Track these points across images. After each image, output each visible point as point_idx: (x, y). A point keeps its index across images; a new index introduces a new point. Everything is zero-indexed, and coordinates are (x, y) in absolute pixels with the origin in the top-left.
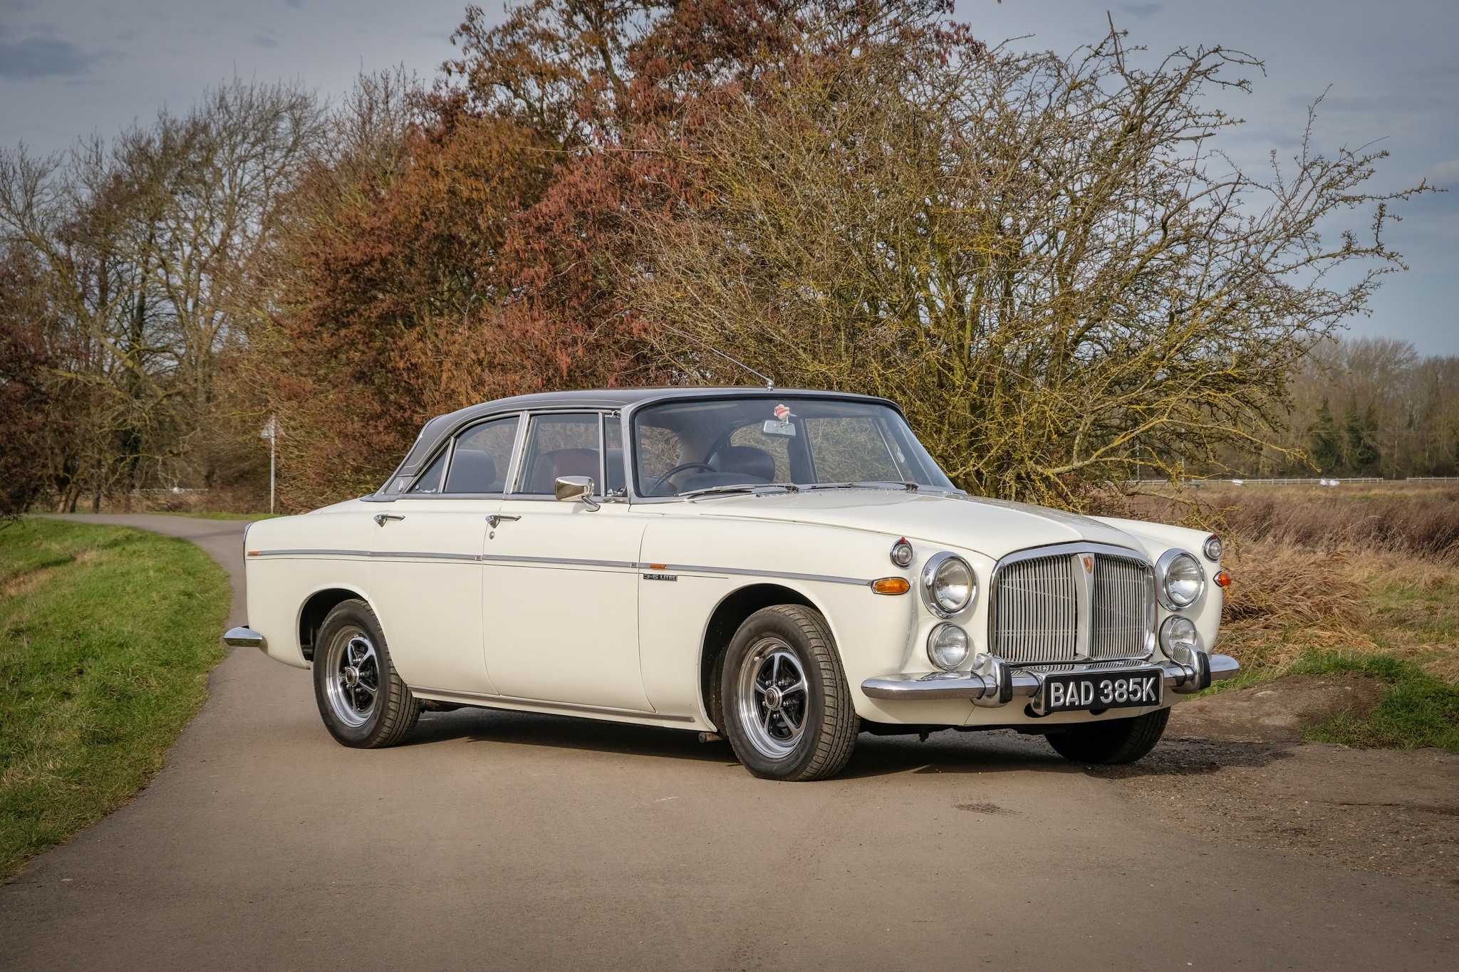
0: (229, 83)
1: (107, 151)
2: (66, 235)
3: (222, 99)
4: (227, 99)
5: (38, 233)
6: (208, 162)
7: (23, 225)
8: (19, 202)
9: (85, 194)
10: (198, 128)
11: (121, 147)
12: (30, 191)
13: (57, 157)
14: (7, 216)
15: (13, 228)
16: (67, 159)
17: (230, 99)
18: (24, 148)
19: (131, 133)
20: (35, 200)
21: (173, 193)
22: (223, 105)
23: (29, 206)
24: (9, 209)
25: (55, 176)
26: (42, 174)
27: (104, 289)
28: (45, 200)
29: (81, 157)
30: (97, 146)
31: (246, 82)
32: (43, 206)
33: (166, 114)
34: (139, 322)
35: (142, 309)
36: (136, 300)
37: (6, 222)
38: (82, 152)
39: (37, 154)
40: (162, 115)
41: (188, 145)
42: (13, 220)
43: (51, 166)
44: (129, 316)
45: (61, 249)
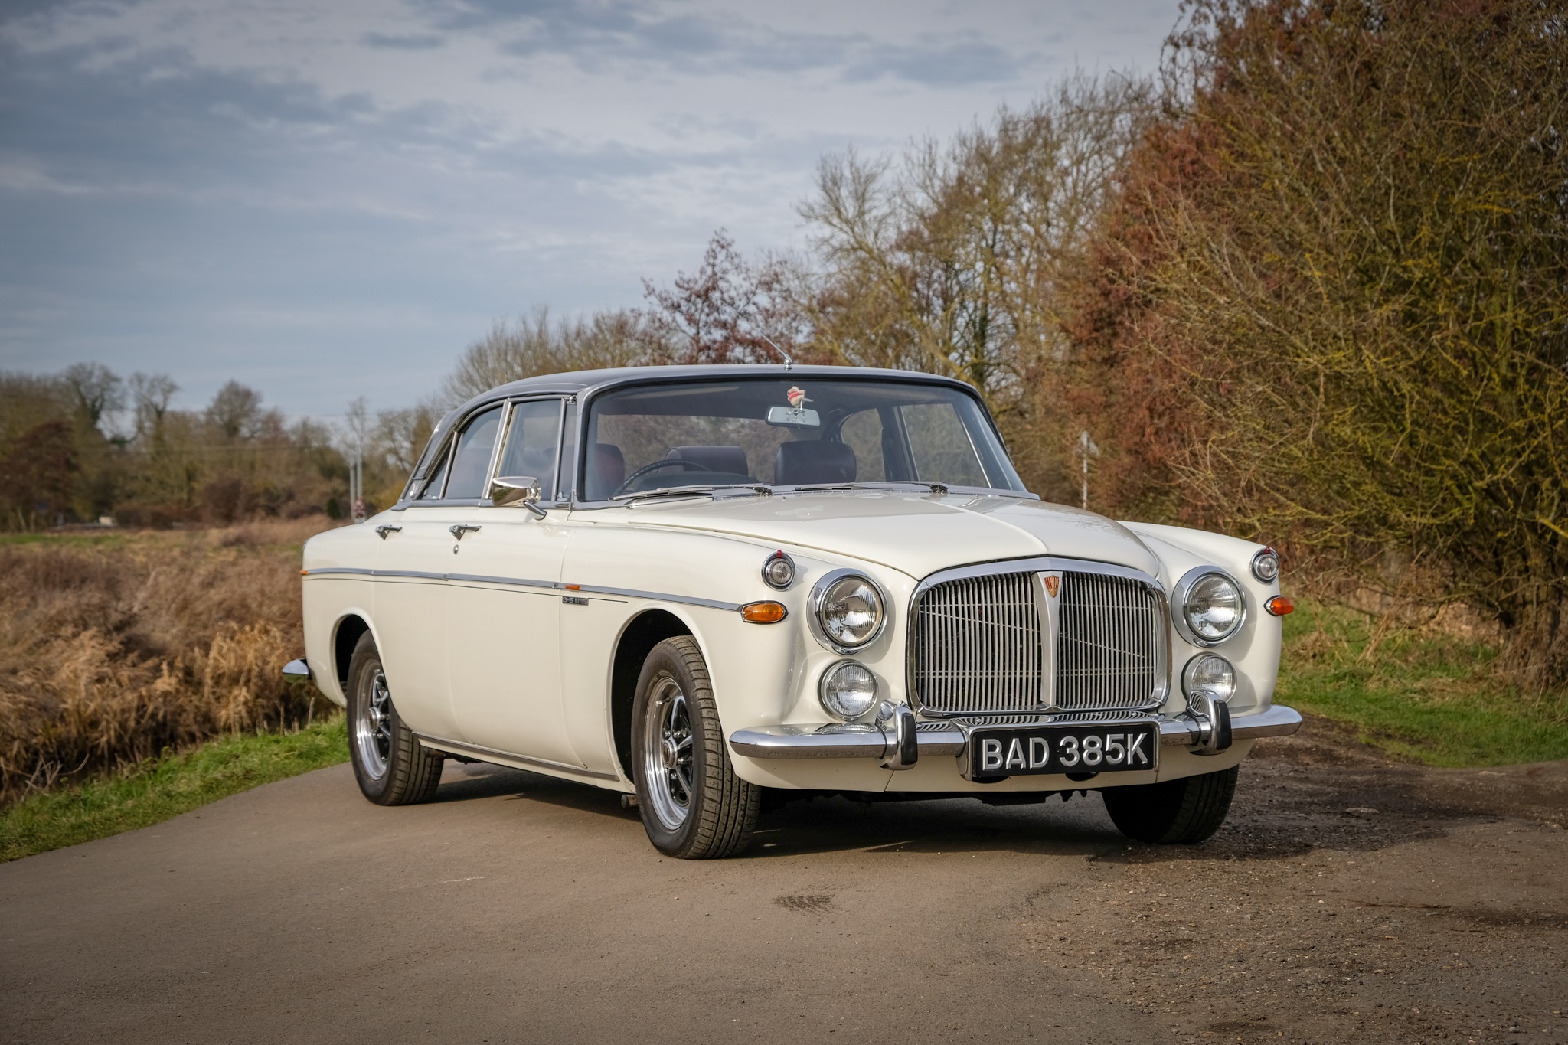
0: (1071, 75)
1: (942, 151)
2: (909, 242)
3: (1064, 93)
4: (1069, 93)
5: (870, 241)
6: (1051, 162)
7: (854, 232)
8: (850, 209)
9: (921, 200)
10: (1041, 123)
11: (955, 147)
12: (861, 198)
13: (884, 159)
14: (838, 224)
15: (844, 236)
17: (1072, 93)
18: (853, 152)
19: (969, 131)
20: (866, 206)
21: (1017, 194)
22: (1065, 100)
23: (861, 214)
24: (840, 215)
25: (886, 179)
26: (871, 178)
27: (947, 298)
28: (878, 207)
29: (914, 159)
30: (930, 147)
31: (1088, 73)
32: (874, 212)
33: (1005, 108)
34: (981, 336)
35: (984, 320)
36: (980, 312)
37: (836, 230)
38: (917, 155)
39: (867, 157)
40: (1001, 110)
41: (1029, 143)
42: (846, 228)
43: (880, 170)
44: (972, 330)
45: (902, 258)
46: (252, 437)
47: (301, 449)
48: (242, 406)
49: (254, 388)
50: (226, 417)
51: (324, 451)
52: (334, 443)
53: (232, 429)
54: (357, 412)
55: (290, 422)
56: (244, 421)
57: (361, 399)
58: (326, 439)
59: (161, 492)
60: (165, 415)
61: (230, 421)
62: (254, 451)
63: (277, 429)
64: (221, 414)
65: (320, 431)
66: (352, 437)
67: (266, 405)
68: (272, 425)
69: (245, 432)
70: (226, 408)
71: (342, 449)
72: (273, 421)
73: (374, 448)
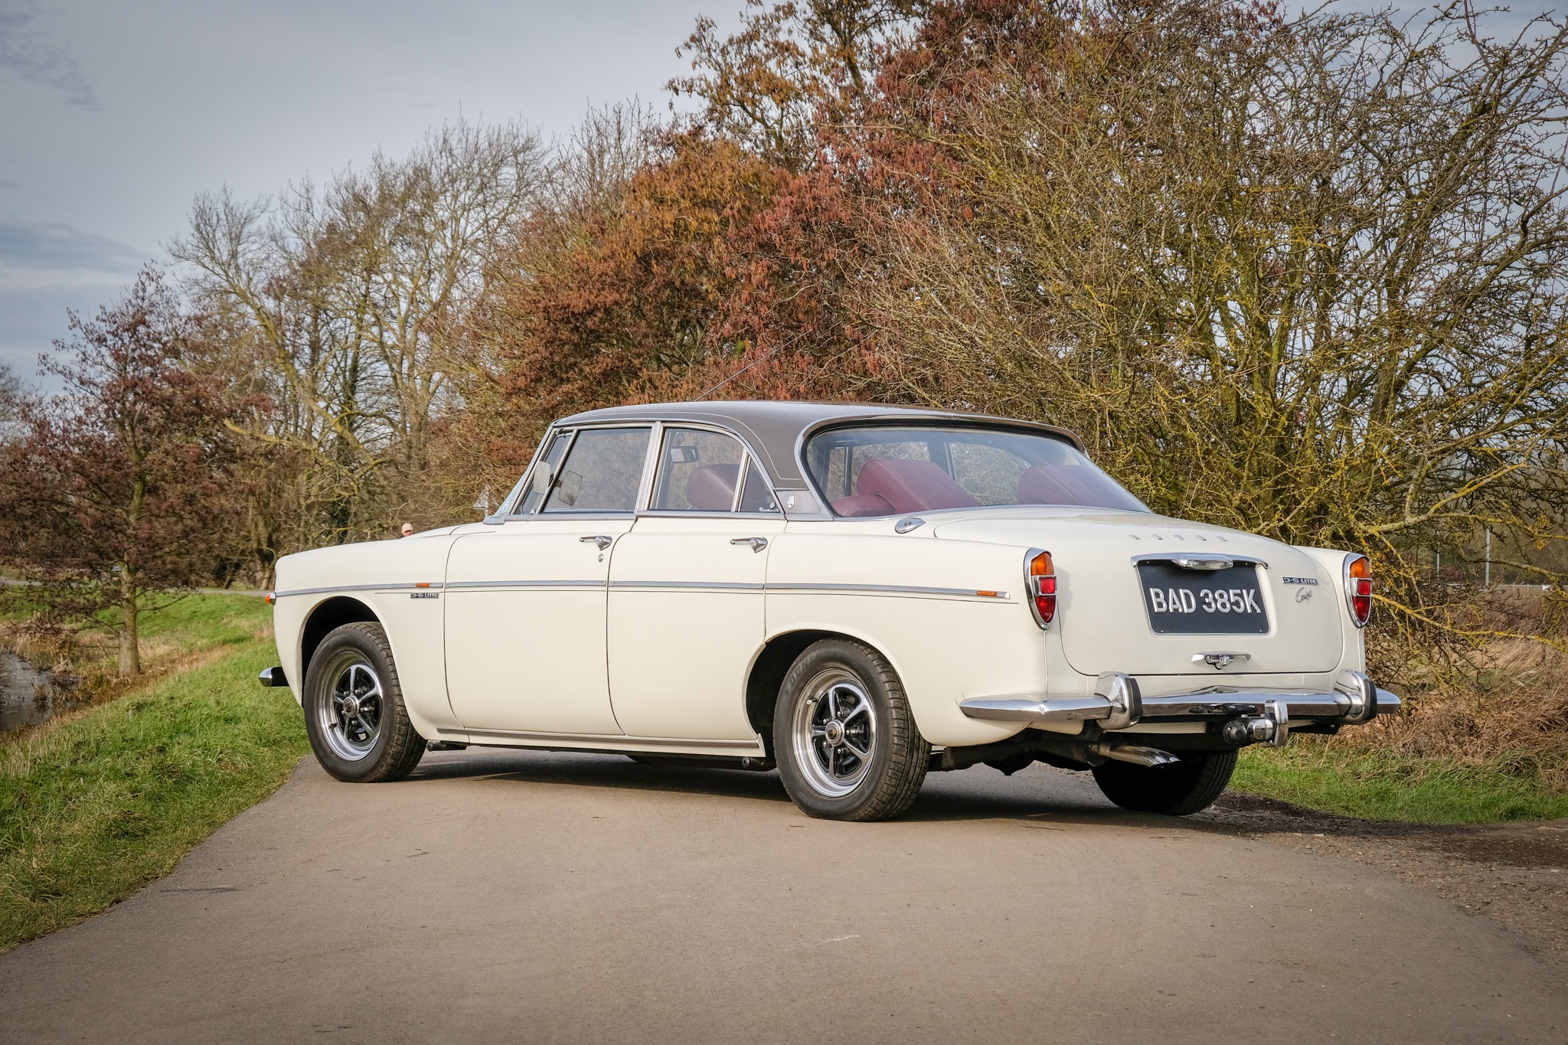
0: (452, 124)
1: (318, 196)
2: (276, 290)
3: (445, 141)
4: (451, 141)
5: (242, 285)
6: (429, 211)
7: (227, 276)
8: (223, 250)
9: (295, 244)
10: (419, 174)
11: (332, 192)
12: (236, 239)
13: (263, 202)
14: (210, 267)
15: (217, 279)
16: (275, 203)
17: (453, 141)
18: (228, 191)
19: (345, 178)
20: (240, 249)
21: (392, 243)
22: (446, 148)
23: (234, 255)
24: (213, 258)
25: (261, 222)
26: (248, 220)
27: (315, 346)
28: (251, 250)
29: (290, 202)
30: (308, 191)
31: (472, 124)
32: (250, 256)
33: (381, 157)
34: (351, 388)
35: (354, 369)
36: (349, 362)
37: (209, 271)
38: (292, 198)
39: (243, 200)
40: (377, 158)
41: (409, 194)
42: (218, 270)
43: (257, 212)
44: (341, 377)
45: (270, 304)
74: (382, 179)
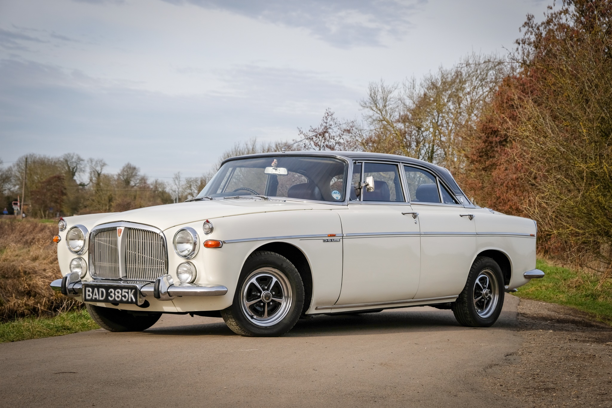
0: (470, 54)
1: (418, 83)
2: (404, 119)
3: (468, 62)
5: (388, 117)
6: (462, 89)
7: (382, 114)
8: (381, 104)
9: (409, 103)
10: (458, 74)
11: (423, 82)
12: (385, 100)
13: (396, 85)
14: (376, 110)
15: (378, 115)
16: (401, 86)
17: (471, 62)
18: (383, 81)
19: (428, 76)
20: (387, 103)
21: (448, 102)
22: (468, 65)
23: (385, 106)
24: (376, 106)
25: (395, 94)
26: (390, 92)
27: (418, 143)
28: (391, 104)
29: (407, 85)
30: (413, 81)
31: (477, 54)
32: (390, 106)
33: (442, 67)
35: (433, 152)
36: (431, 148)
37: (375, 112)
38: (408, 84)
39: (388, 84)
40: (440, 68)
41: (453, 81)
42: (379, 112)
43: (394, 89)
44: (427, 155)
45: (400, 126)
46: (135, 185)
47: (155, 191)
48: (132, 173)
49: (137, 167)
50: (125, 177)
51: (163, 193)
52: (167, 190)
53: (127, 182)
54: (177, 178)
55: (150, 181)
56: (132, 179)
57: (179, 173)
58: (164, 188)
59: (98, 206)
60: (101, 175)
61: (127, 179)
62: (136, 191)
63: (145, 183)
64: (123, 175)
65: (162, 184)
66: (175, 187)
67: (141, 173)
68: (143, 181)
69: (132, 183)
70: (125, 173)
71: (171, 192)
72: (143, 180)
73: (183, 192)
74: (443, 76)
